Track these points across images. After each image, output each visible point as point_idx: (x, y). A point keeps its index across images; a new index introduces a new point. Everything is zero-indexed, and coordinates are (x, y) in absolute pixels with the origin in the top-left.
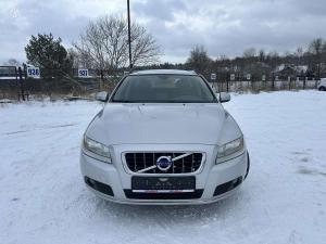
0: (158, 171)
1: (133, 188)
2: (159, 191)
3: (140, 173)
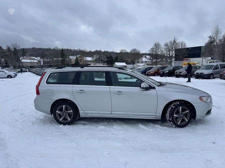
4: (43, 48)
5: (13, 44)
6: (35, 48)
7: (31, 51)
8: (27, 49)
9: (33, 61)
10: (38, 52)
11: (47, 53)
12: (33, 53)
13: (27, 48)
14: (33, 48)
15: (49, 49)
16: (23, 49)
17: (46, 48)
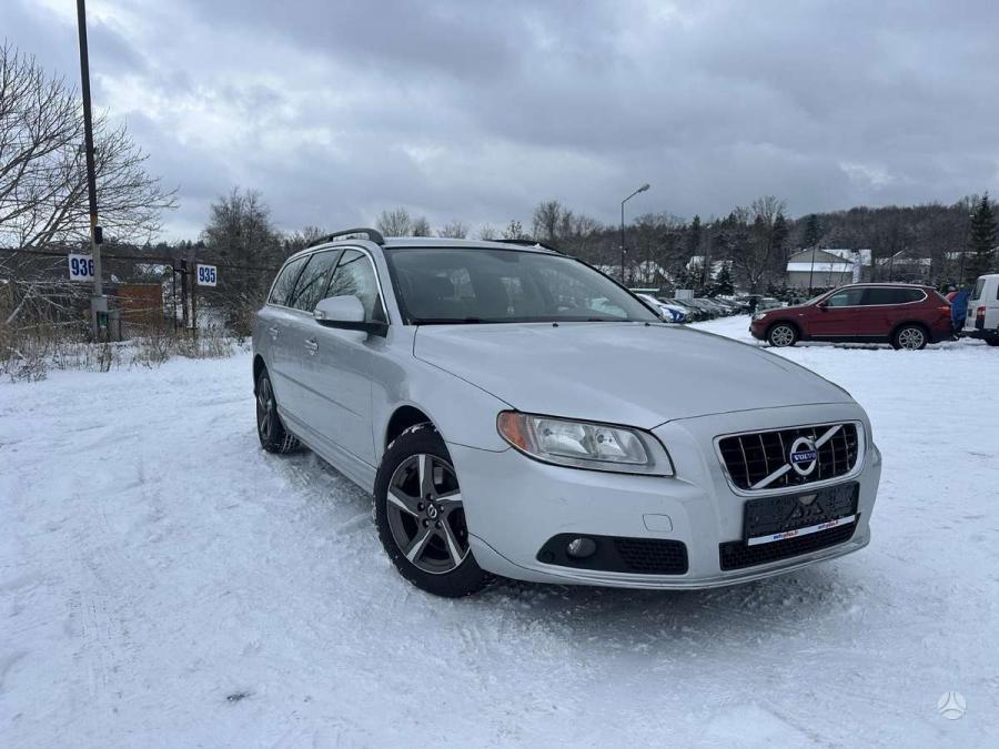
0: (793, 478)
1: (746, 534)
2: (802, 532)
3: (759, 491)
4: (900, 206)
5: (760, 202)
6: (863, 211)
7: (843, 225)
8: (828, 218)
9: (829, 265)
10: (877, 226)
11: (915, 228)
12: (853, 232)
13: (829, 211)
14: (855, 211)
15: (930, 208)
16: (814, 216)
17: (917, 205)
